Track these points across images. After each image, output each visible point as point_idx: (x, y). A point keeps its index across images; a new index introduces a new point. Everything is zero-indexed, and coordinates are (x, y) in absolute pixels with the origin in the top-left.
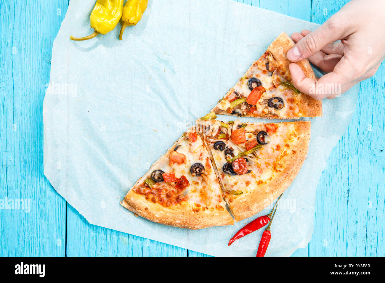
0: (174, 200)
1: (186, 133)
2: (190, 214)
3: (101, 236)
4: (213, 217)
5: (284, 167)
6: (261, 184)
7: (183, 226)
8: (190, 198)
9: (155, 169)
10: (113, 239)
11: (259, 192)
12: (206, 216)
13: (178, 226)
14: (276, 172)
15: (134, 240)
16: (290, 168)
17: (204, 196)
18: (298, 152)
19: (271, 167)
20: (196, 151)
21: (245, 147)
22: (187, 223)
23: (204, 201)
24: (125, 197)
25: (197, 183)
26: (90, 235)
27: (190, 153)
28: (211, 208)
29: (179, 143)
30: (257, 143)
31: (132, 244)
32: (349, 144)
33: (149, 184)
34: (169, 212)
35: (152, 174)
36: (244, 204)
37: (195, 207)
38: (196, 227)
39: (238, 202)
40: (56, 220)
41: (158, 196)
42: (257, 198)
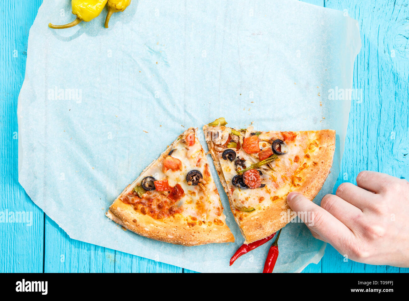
0: (166, 212)
1: (183, 136)
2: (184, 228)
3: (84, 252)
4: (211, 232)
5: (303, 180)
6: (276, 200)
7: (176, 241)
8: (185, 210)
9: (145, 175)
10: (98, 257)
11: (273, 208)
12: (202, 231)
13: (170, 242)
14: (294, 187)
15: (122, 257)
16: (310, 181)
17: (201, 208)
18: (320, 164)
19: (289, 181)
20: (193, 156)
21: (258, 157)
22: (181, 238)
23: (200, 213)
24: (110, 206)
25: (194, 193)
26: (71, 251)
27: (186, 158)
28: (209, 222)
29: (174, 147)
30: (272, 153)
31: (119, 262)
32: (368, 147)
33: (139, 192)
34: (161, 226)
35: (142, 182)
36: (255, 221)
37: (191, 221)
38: (191, 243)
39: (249, 220)
40: (32, 235)
41: (149, 207)
42: (270, 215)
